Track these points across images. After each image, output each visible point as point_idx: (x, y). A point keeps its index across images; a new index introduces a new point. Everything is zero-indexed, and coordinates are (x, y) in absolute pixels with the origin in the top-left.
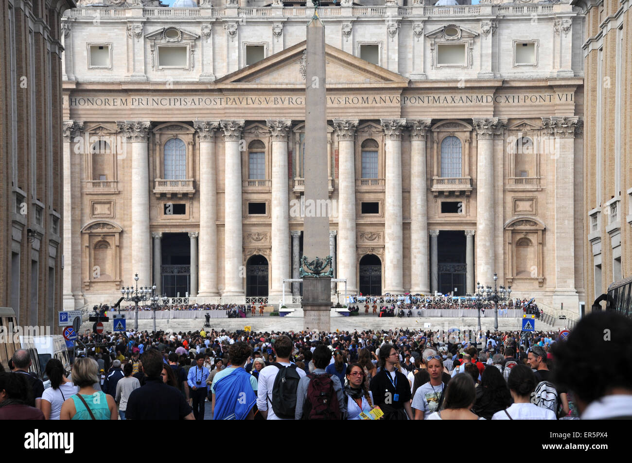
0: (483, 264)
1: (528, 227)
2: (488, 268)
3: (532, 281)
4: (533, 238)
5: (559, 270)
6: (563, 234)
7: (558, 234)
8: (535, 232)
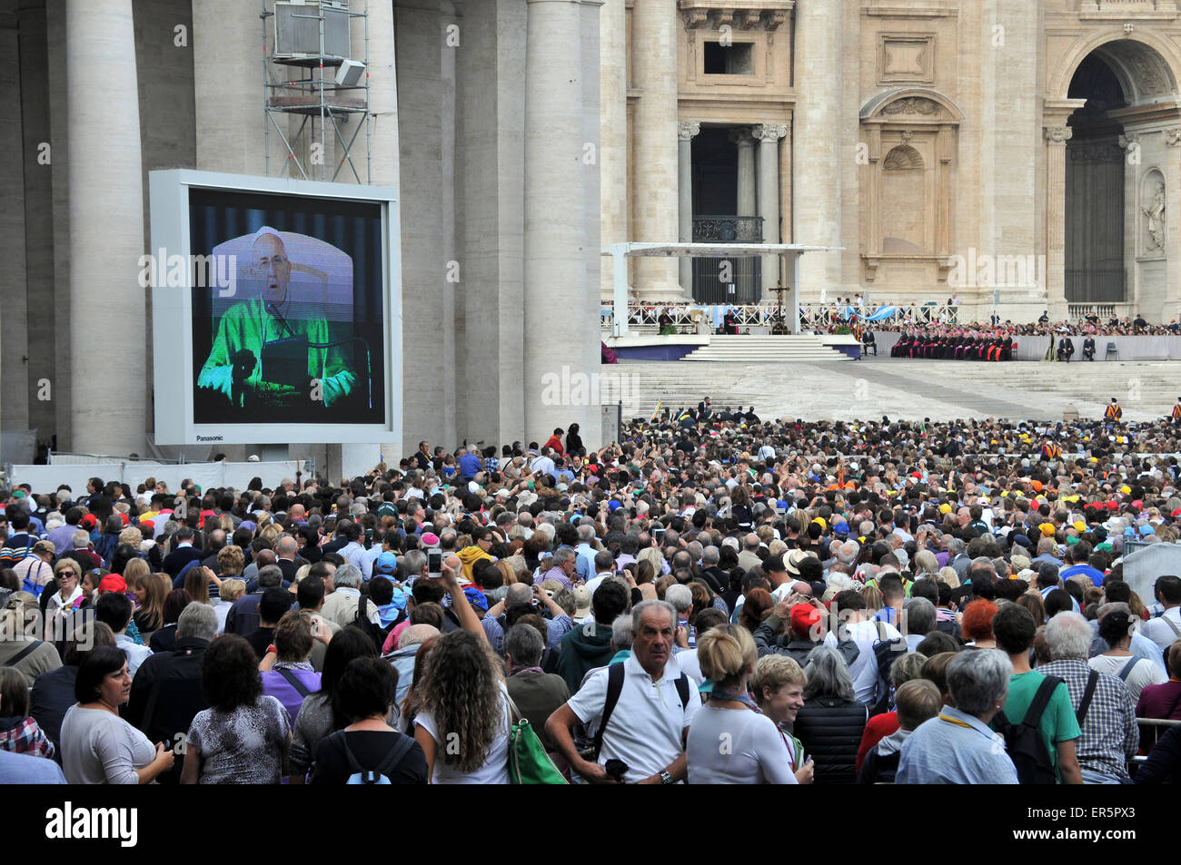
0: (821, 219)
1: (916, 118)
2: (834, 230)
3: (923, 266)
4: (925, 150)
5: (1000, 234)
6: (1010, 137)
7: (999, 137)
8: (933, 131)
